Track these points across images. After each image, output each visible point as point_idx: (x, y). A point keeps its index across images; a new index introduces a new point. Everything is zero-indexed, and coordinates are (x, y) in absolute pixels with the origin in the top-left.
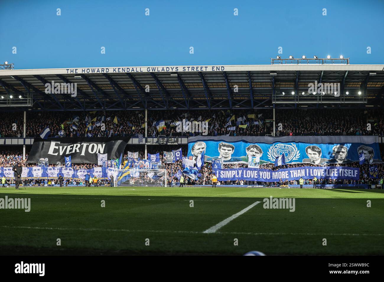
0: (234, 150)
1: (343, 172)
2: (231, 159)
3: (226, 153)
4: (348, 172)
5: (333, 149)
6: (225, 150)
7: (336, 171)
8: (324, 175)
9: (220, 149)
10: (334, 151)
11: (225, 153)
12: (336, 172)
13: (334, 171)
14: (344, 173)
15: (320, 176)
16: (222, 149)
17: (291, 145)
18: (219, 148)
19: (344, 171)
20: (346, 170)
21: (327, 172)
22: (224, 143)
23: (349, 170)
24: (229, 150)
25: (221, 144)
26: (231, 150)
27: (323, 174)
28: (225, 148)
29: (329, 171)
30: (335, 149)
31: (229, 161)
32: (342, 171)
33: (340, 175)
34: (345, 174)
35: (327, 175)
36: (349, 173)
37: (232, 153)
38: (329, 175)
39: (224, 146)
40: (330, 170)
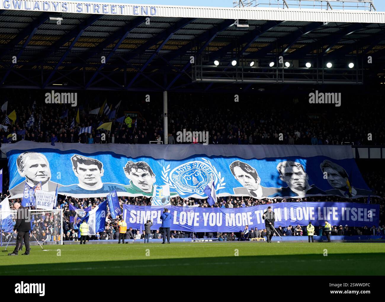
0: (102, 169)
1: (348, 214)
2: (103, 187)
3: (90, 175)
4: (357, 213)
5: (278, 169)
6: (84, 170)
7: (336, 211)
8: (314, 219)
9: (76, 168)
10: (280, 173)
11: (88, 177)
12: (335, 213)
13: (331, 211)
14: (351, 214)
15: (308, 219)
16: (80, 169)
17: (203, 161)
18: (73, 167)
19: (350, 211)
20: (354, 209)
21: (319, 213)
22: (79, 156)
23: (359, 209)
24: (92, 170)
25: (75, 159)
26: (96, 169)
27: (313, 216)
28: (83, 166)
29: (322, 211)
30: (280, 167)
31: (101, 191)
32: (345, 211)
33: (343, 219)
34: (352, 217)
35: (320, 219)
36: (360, 214)
37: (102, 174)
38: (322, 219)
39: (81, 161)
40: (325, 208)
